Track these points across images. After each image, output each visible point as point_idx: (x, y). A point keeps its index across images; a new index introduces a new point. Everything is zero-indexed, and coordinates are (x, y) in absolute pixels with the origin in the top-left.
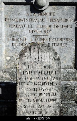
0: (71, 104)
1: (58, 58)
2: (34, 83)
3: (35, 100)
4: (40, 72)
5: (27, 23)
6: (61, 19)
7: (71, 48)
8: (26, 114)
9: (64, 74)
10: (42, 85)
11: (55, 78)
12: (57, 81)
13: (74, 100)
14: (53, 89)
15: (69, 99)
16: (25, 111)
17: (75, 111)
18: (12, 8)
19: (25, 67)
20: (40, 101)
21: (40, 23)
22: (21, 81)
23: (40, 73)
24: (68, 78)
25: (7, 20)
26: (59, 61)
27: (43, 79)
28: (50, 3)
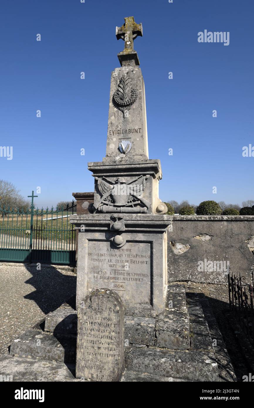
0: (141, 347)
1: (117, 310)
2: (93, 335)
3: (94, 354)
4: (100, 323)
5: (107, 258)
6: (137, 255)
7: (147, 283)
8: (85, 368)
9: (140, 310)
10: (101, 338)
11: (114, 331)
12: (116, 335)
13: (144, 343)
14: (112, 343)
15: (140, 343)
16: (84, 365)
17: (140, 363)
18: (95, 244)
19: (85, 318)
20: (99, 355)
21: (119, 258)
22: (81, 331)
23: (99, 325)
24: (144, 314)
25: (90, 254)
26: (118, 314)
27: (102, 331)
28: (126, 240)
